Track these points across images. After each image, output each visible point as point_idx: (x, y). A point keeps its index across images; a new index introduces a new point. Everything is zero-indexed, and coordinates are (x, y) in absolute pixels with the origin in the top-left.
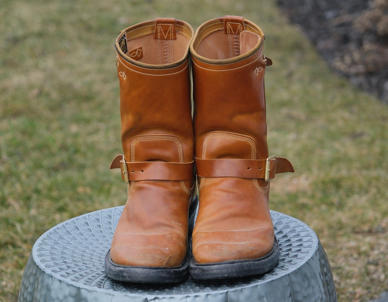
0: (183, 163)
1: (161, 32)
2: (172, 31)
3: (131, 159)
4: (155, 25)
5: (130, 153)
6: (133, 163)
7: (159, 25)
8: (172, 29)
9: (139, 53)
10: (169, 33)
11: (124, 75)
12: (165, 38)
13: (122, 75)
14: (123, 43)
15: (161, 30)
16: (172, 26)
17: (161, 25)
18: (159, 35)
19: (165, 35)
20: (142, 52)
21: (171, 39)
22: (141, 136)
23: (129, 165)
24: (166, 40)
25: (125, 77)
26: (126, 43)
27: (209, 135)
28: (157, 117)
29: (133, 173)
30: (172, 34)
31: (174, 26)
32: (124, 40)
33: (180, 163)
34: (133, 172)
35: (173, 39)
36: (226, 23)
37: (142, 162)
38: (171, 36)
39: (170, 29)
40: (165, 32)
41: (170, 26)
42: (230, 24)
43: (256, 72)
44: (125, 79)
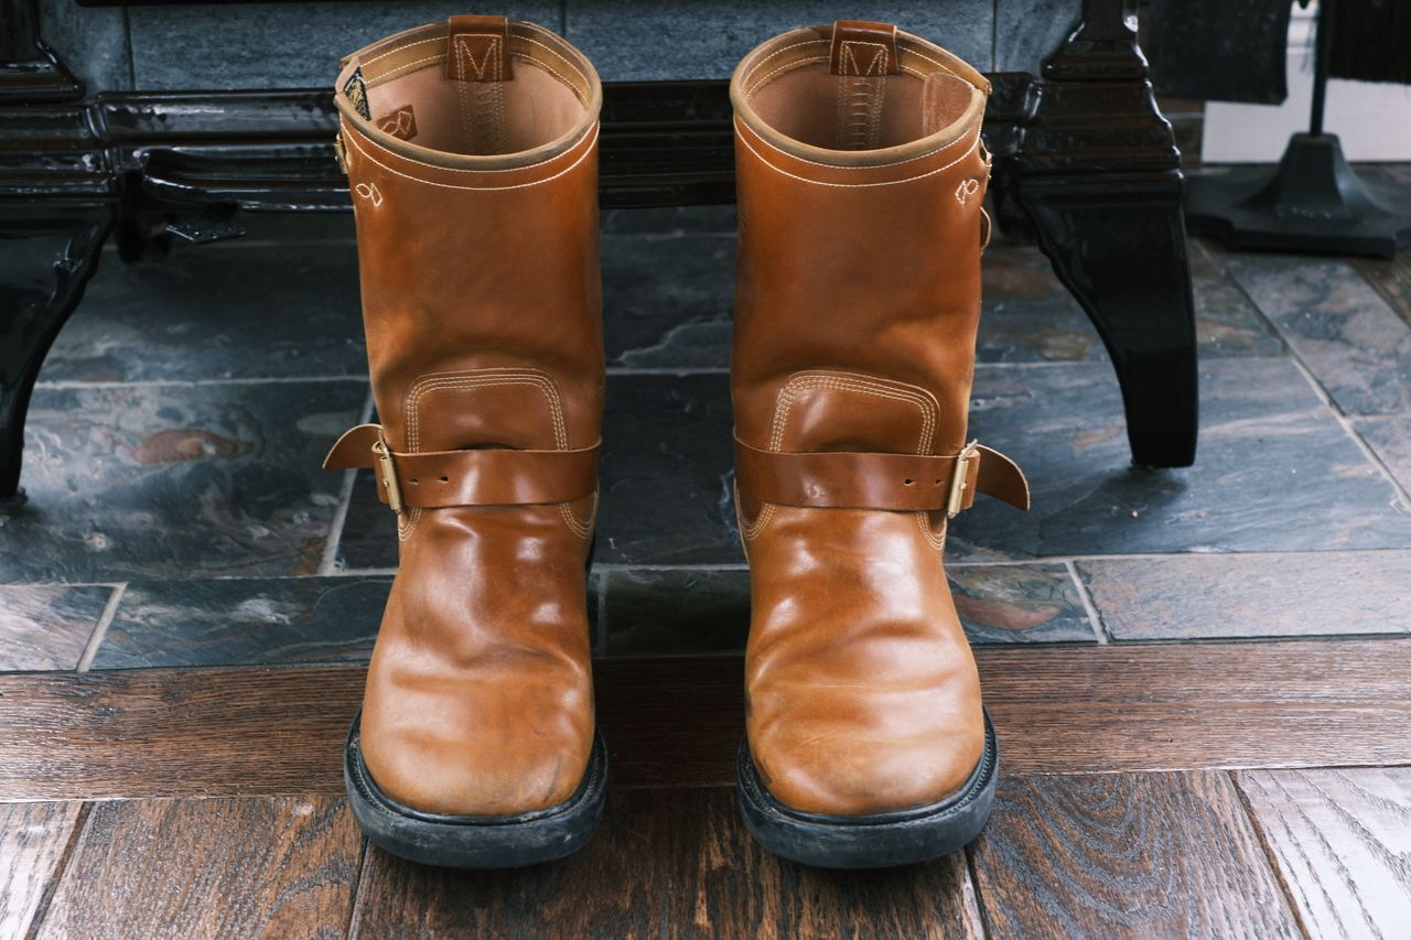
0: (566, 451)
1: (466, 58)
2: (499, 55)
4: (448, 37)
6: (414, 454)
7: (459, 39)
8: (498, 49)
9: (404, 124)
10: (490, 60)
11: (375, 193)
12: (480, 77)
13: (366, 192)
14: (356, 93)
15: (465, 52)
16: (498, 39)
17: (466, 38)
18: (461, 66)
19: (479, 66)
20: (413, 119)
21: (498, 80)
22: (434, 377)
23: (400, 462)
24: (483, 81)
25: (377, 199)
26: (364, 95)
27: (796, 382)
28: (487, 318)
29: (416, 484)
30: (498, 64)
31: (504, 38)
32: (358, 84)
33: (558, 451)
34: (416, 481)
35: (504, 80)
36: (837, 43)
37: (440, 452)
38: (498, 69)
39: (492, 51)
40: (479, 57)
41: (491, 40)
42: (850, 45)
43: (961, 194)
44: (377, 205)
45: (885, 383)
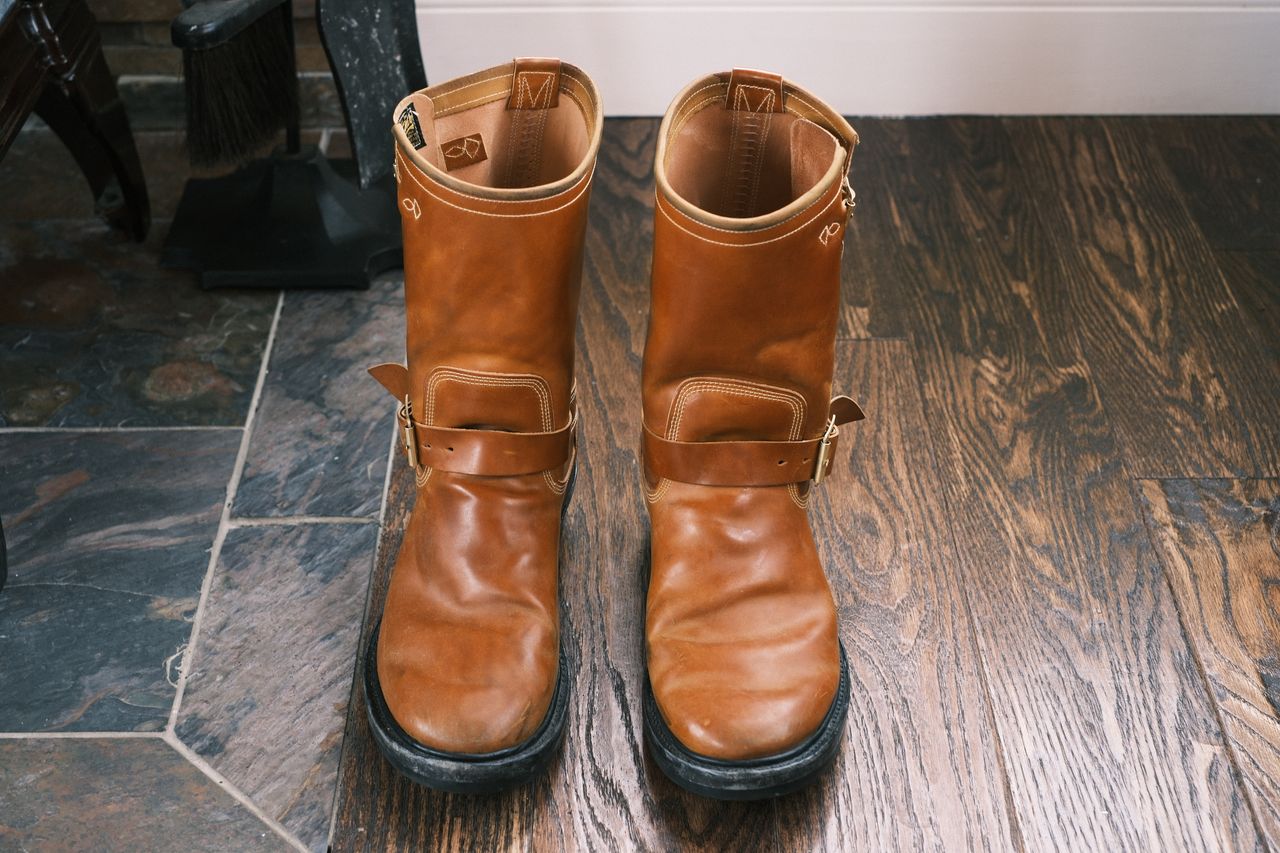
0: (551, 433)
1: (525, 91)
2: (550, 88)
3: (424, 418)
4: (515, 73)
5: (425, 402)
6: (431, 427)
7: (523, 74)
8: (551, 84)
9: (472, 146)
10: (543, 93)
11: (416, 207)
12: (533, 106)
13: (410, 206)
14: (407, 123)
15: (525, 87)
16: (552, 77)
17: (528, 75)
18: (520, 98)
19: (534, 98)
20: (482, 146)
21: (545, 108)
23: (418, 431)
24: (534, 109)
25: (417, 212)
29: (429, 449)
30: (548, 96)
32: (411, 117)
33: (544, 433)
34: (430, 446)
35: (550, 108)
36: (734, 86)
37: (448, 429)
38: (548, 99)
39: (546, 85)
40: (535, 91)
41: (546, 77)
42: (744, 88)
43: (823, 238)
44: (417, 217)
45: (764, 388)
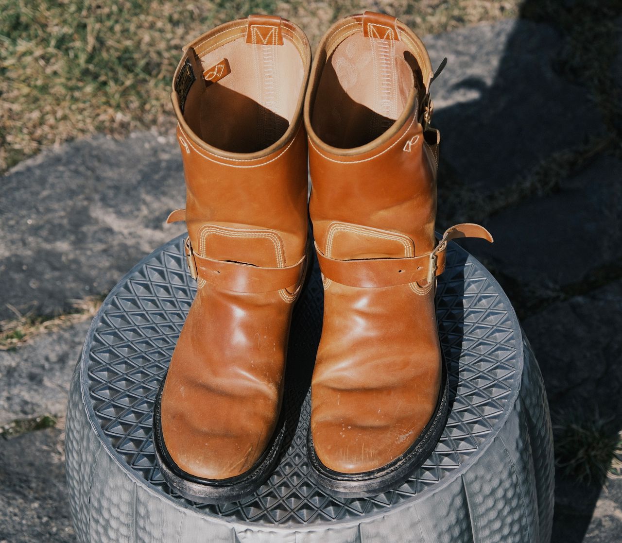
0: (283, 268)
1: (257, 35)
2: (275, 35)
3: (200, 253)
4: (247, 26)
5: (199, 245)
6: (203, 258)
7: (254, 27)
8: (275, 32)
9: (219, 71)
10: (271, 37)
15: (256, 33)
16: (276, 29)
17: (257, 27)
18: (254, 38)
19: (264, 39)
21: (275, 44)
23: (196, 258)
24: (266, 44)
25: (188, 150)
29: (204, 268)
30: (275, 38)
31: (279, 28)
35: (278, 44)
36: (365, 24)
37: (216, 261)
38: (275, 40)
39: (272, 33)
40: (264, 35)
41: (271, 29)
42: (373, 25)
43: (407, 148)
